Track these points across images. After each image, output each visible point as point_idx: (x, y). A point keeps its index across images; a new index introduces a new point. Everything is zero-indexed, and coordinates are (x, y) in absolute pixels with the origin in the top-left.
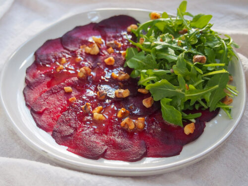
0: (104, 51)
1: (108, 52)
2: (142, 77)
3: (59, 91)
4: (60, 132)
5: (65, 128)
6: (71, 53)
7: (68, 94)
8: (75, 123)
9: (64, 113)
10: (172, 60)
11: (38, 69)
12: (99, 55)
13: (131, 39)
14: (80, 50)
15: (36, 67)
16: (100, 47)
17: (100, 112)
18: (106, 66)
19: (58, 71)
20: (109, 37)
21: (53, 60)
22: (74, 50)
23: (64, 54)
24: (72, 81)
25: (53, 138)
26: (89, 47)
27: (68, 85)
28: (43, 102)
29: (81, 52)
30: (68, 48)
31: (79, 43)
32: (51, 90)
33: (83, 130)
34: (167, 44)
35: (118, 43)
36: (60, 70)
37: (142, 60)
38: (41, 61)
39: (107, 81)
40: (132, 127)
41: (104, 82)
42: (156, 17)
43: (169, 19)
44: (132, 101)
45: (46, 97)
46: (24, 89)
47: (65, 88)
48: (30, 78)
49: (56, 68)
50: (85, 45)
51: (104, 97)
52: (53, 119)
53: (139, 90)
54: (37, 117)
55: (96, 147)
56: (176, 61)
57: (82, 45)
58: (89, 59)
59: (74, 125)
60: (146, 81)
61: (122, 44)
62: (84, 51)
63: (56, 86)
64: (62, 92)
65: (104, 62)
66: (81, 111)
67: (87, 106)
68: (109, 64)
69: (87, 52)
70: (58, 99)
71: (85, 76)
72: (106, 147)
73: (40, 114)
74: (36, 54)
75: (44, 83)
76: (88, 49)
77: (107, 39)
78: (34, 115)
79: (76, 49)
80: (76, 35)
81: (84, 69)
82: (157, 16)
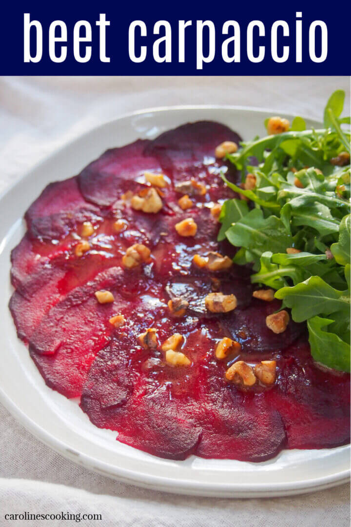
0: (171, 204)
1: (180, 207)
2: (263, 268)
3: (86, 301)
4: (98, 398)
5: (107, 388)
6: (102, 210)
7: (106, 306)
8: (128, 376)
9: (102, 352)
10: (327, 230)
11: (36, 251)
12: (162, 212)
13: (226, 175)
14: (121, 202)
15: (31, 247)
16: (163, 196)
17: (177, 349)
18: (180, 239)
19: (80, 254)
20: (179, 172)
21: (67, 229)
22: (108, 204)
23: (87, 214)
24: (112, 276)
25: (85, 412)
26: (140, 197)
27: (105, 285)
28: (54, 329)
29: (123, 208)
30: (94, 199)
31: (117, 189)
32: (69, 300)
33: (146, 392)
34: (314, 194)
35: (199, 184)
36: (84, 252)
37: (259, 227)
38: (40, 232)
39: (186, 273)
40: (250, 380)
41: (178, 277)
42: (280, 128)
43: (308, 132)
44: (243, 318)
45: (59, 317)
46: (11, 300)
47: (98, 294)
48: (20, 273)
49: (74, 247)
50: (130, 193)
51: (183, 311)
52: (79, 366)
53: (256, 294)
54: (45, 365)
55: (179, 432)
56: (338, 233)
57: (125, 191)
58: (141, 223)
59: (126, 381)
60: (273, 276)
61: (208, 187)
62: (128, 205)
63: (77, 289)
64: (91, 303)
65: (174, 230)
66: (139, 348)
67: (150, 334)
68: (185, 234)
69: (137, 207)
70: (85, 319)
71: (137, 264)
72: (199, 429)
73: (50, 356)
74: (27, 217)
75: (52, 282)
76: (138, 201)
77: (176, 176)
78: (38, 360)
79: (113, 200)
80: (109, 170)
81: (136, 249)
82: (283, 125)
